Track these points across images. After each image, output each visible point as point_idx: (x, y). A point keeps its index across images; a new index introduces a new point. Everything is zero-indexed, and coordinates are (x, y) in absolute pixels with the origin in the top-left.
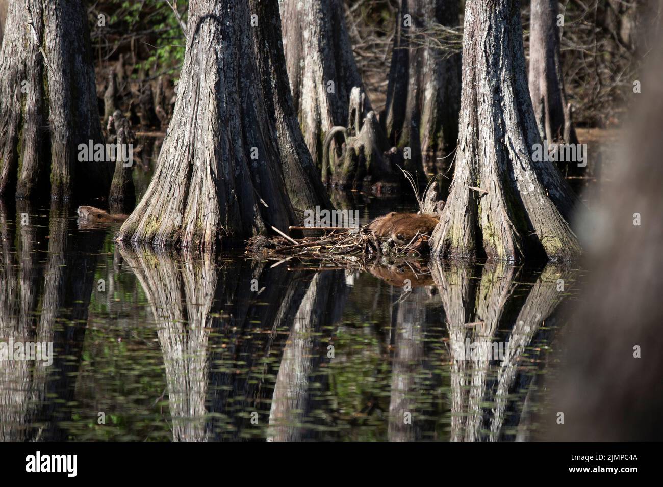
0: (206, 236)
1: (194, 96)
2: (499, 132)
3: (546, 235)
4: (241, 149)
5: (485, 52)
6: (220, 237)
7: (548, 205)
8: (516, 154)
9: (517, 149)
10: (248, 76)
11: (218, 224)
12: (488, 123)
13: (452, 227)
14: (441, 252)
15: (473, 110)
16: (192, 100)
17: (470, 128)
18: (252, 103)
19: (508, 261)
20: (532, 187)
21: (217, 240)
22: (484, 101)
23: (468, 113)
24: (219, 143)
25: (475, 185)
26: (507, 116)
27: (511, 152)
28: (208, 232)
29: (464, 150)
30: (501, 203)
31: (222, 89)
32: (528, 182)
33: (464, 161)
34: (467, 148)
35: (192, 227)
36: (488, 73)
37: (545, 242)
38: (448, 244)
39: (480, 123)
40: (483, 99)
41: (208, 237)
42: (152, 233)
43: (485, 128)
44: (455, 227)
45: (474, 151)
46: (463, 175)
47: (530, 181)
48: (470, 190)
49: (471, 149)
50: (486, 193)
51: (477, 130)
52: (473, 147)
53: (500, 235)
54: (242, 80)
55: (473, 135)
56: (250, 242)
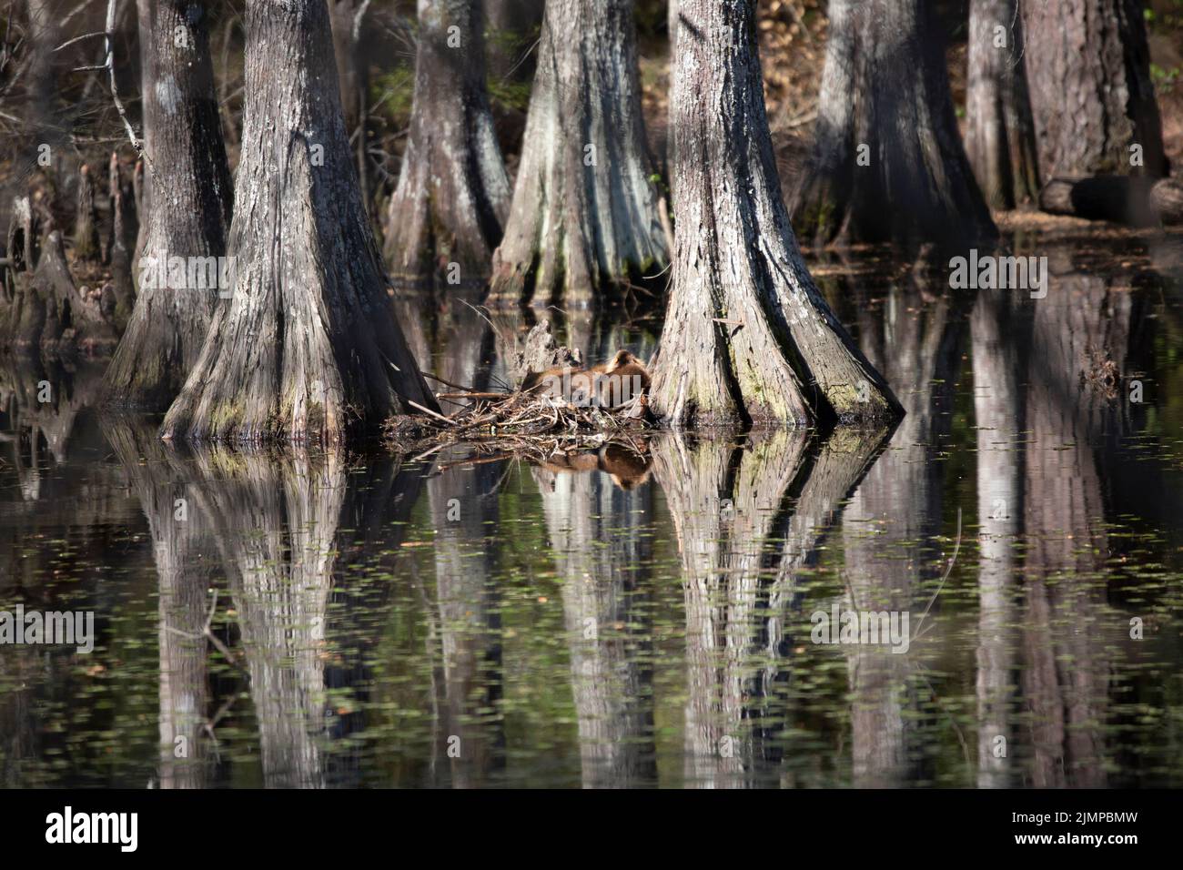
0: (329, 422)
1: (272, 211)
2: (751, 233)
3: (833, 382)
4: (351, 287)
5: (722, 114)
6: (350, 422)
7: (829, 337)
8: (776, 265)
9: (777, 256)
10: (345, 177)
11: (345, 403)
12: (734, 221)
13: (694, 381)
14: (682, 419)
15: (707, 204)
16: (270, 218)
17: (705, 230)
18: (355, 216)
19: (798, 424)
20: (804, 313)
21: (346, 426)
22: (725, 189)
23: (699, 209)
24: (326, 280)
25: (720, 315)
26: (759, 210)
27: (769, 262)
28: (331, 415)
29: (696, 265)
30: (770, 339)
31: (319, 198)
32: (797, 306)
33: (699, 281)
34: (701, 262)
35: (303, 410)
36: (728, 146)
37: (833, 395)
38: (692, 407)
39: (718, 223)
40: (722, 186)
41: (332, 421)
42: (227, 424)
43: (729, 229)
44: (700, 380)
45: (712, 265)
46: (701, 303)
47: (800, 303)
48: (715, 323)
49: (708, 262)
50: (741, 327)
51: (715, 233)
52: (711, 258)
53: (777, 388)
54: (339, 182)
55: (709, 241)
56: (387, 426)
